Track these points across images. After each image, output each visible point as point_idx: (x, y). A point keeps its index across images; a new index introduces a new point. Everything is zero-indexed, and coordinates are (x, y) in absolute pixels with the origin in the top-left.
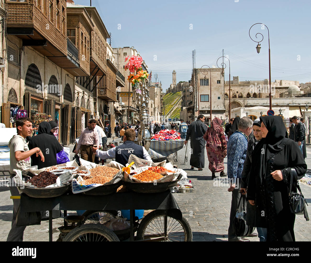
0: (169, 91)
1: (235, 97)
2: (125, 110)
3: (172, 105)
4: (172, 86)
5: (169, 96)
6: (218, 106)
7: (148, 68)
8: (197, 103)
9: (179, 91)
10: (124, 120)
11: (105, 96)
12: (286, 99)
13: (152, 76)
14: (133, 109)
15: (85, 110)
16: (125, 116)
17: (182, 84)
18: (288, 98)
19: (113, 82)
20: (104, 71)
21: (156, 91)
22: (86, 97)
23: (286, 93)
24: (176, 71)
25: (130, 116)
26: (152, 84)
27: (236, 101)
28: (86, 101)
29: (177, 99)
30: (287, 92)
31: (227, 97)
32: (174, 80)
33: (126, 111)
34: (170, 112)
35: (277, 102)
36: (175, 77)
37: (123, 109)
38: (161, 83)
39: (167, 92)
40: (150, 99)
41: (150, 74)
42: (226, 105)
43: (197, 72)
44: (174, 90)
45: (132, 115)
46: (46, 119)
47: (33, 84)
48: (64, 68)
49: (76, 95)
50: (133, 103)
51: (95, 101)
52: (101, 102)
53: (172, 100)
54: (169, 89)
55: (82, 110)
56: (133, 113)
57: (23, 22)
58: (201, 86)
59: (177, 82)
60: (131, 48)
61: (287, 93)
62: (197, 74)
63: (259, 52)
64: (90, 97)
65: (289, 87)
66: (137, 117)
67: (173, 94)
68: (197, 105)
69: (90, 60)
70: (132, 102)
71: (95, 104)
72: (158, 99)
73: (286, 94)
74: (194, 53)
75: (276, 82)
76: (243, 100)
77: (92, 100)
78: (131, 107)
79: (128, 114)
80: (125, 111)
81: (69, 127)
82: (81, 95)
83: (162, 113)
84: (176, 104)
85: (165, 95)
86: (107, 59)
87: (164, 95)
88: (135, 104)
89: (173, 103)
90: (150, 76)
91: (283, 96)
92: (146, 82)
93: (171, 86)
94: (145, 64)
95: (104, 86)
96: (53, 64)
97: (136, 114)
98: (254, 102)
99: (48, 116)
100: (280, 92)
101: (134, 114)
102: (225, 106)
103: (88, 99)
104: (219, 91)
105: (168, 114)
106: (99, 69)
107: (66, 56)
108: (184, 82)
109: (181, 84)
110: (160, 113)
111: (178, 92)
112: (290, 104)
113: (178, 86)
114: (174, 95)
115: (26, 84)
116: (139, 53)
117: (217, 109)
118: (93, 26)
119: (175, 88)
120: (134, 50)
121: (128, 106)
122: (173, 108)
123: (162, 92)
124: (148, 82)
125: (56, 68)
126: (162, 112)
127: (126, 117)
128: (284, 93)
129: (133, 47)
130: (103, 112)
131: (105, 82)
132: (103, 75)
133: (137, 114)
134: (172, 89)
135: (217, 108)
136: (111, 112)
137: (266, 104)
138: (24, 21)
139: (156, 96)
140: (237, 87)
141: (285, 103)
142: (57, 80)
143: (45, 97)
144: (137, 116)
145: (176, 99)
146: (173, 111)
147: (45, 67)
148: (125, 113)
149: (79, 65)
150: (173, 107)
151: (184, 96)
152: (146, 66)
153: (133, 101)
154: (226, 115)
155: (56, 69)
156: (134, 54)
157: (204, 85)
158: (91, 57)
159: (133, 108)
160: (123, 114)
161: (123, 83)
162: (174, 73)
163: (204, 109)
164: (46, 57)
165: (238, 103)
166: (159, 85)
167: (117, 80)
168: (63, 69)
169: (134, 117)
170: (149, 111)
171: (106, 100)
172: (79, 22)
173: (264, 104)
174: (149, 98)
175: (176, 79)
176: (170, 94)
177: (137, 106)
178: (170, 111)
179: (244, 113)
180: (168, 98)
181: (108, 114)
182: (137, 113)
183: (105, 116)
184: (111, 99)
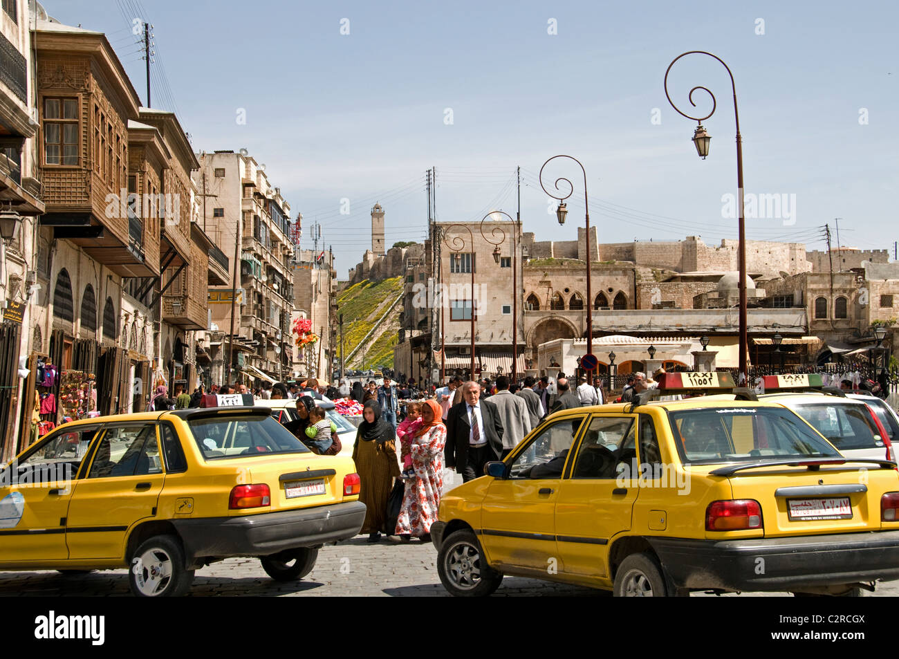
0: (361, 273)
1: (558, 304)
2: (219, 347)
3: (372, 323)
4: (371, 257)
5: (360, 293)
6: (503, 332)
7: (289, 209)
8: (438, 325)
9: (393, 276)
10: (217, 377)
11: (183, 316)
12: (707, 313)
13: (301, 232)
14: (242, 343)
15: (137, 355)
16: (219, 366)
17: (404, 251)
18: (715, 309)
19: (202, 278)
20: (186, 256)
21: (314, 281)
22: (140, 323)
23: (711, 296)
24: (384, 208)
25: (235, 363)
26: (301, 258)
27: (557, 318)
28: (139, 331)
29: (385, 302)
30: (714, 291)
31: (530, 307)
32: (378, 237)
33: (222, 349)
34: (361, 347)
35: (680, 323)
36: (380, 228)
37: (213, 343)
38: (332, 253)
39: (354, 278)
40: (294, 308)
41: (297, 224)
42: (526, 329)
43: (439, 234)
44: (376, 272)
45: (240, 360)
46: (83, 382)
47: (61, 309)
48: (106, 265)
49: (123, 322)
50: (244, 323)
51: (156, 331)
52: (169, 333)
53: (371, 306)
54: (360, 266)
55: (131, 356)
56: (243, 356)
57: (71, 202)
58: (454, 275)
59: (388, 246)
60: (238, 156)
61: (716, 295)
62: (440, 240)
63: (563, 223)
64: (148, 322)
65: (723, 276)
66: (253, 367)
67: (373, 286)
68: (437, 330)
69: (161, 238)
70: (240, 321)
71: (156, 336)
72: (322, 306)
73: (712, 299)
74: (432, 177)
75: (723, 246)
76: (577, 317)
77: (150, 330)
78: (239, 336)
79: (229, 359)
80: (218, 350)
81: (113, 398)
82: (131, 319)
83: (335, 352)
84: (384, 320)
85: (346, 288)
86: (191, 221)
87: (343, 287)
88: (251, 326)
89: (371, 317)
90: (297, 229)
91: (703, 305)
92: (284, 255)
93: (365, 256)
94: (282, 200)
95: (179, 291)
96: (90, 259)
97: (253, 357)
98: (612, 322)
99: (88, 376)
100: (696, 291)
101: (246, 357)
102: (524, 335)
103: (143, 329)
104: (507, 288)
105: (356, 352)
106: (176, 253)
107: (126, 247)
108: (411, 244)
109: (401, 251)
110: (327, 351)
111: (392, 279)
112: (719, 326)
113: (390, 259)
114: (378, 287)
115: (56, 313)
116: (262, 169)
117: (501, 342)
118: (170, 157)
119: (382, 267)
120: (247, 160)
121: (228, 336)
122: (372, 334)
123: (334, 282)
124: (291, 254)
125: (94, 266)
126: (334, 349)
127: (222, 367)
128: (706, 294)
129: (244, 152)
130: (173, 359)
131: (184, 281)
132: (181, 265)
133: (256, 358)
134: (371, 266)
135: (502, 339)
136: (190, 356)
137: (647, 326)
138: (73, 201)
139: (316, 297)
140: (566, 274)
141: (706, 325)
142: (93, 293)
143: (76, 335)
144: (253, 363)
145: (382, 302)
146: (371, 344)
147: (79, 269)
148: (221, 356)
149: (143, 257)
150: (374, 330)
151: (409, 293)
152: (284, 205)
153: (242, 317)
154: (526, 361)
155: (92, 268)
156: (248, 171)
157: (463, 271)
158: (163, 231)
159: (243, 339)
160: (212, 358)
161: (224, 275)
162: (377, 213)
163: (461, 343)
164: (81, 249)
165: (563, 323)
166: (327, 260)
167: (209, 271)
168: (104, 266)
169: (245, 368)
170: (291, 347)
171: (180, 326)
172: (143, 159)
173: (640, 327)
174: (293, 305)
175: (386, 231)
176: (363, 285)
177: (254, 332)
178: (363, 344)
179: (572, 355)
180: (355, 298)
181: (182, 364)
182: (255, 354)
183: (176, 367)
184: (196, 324)
